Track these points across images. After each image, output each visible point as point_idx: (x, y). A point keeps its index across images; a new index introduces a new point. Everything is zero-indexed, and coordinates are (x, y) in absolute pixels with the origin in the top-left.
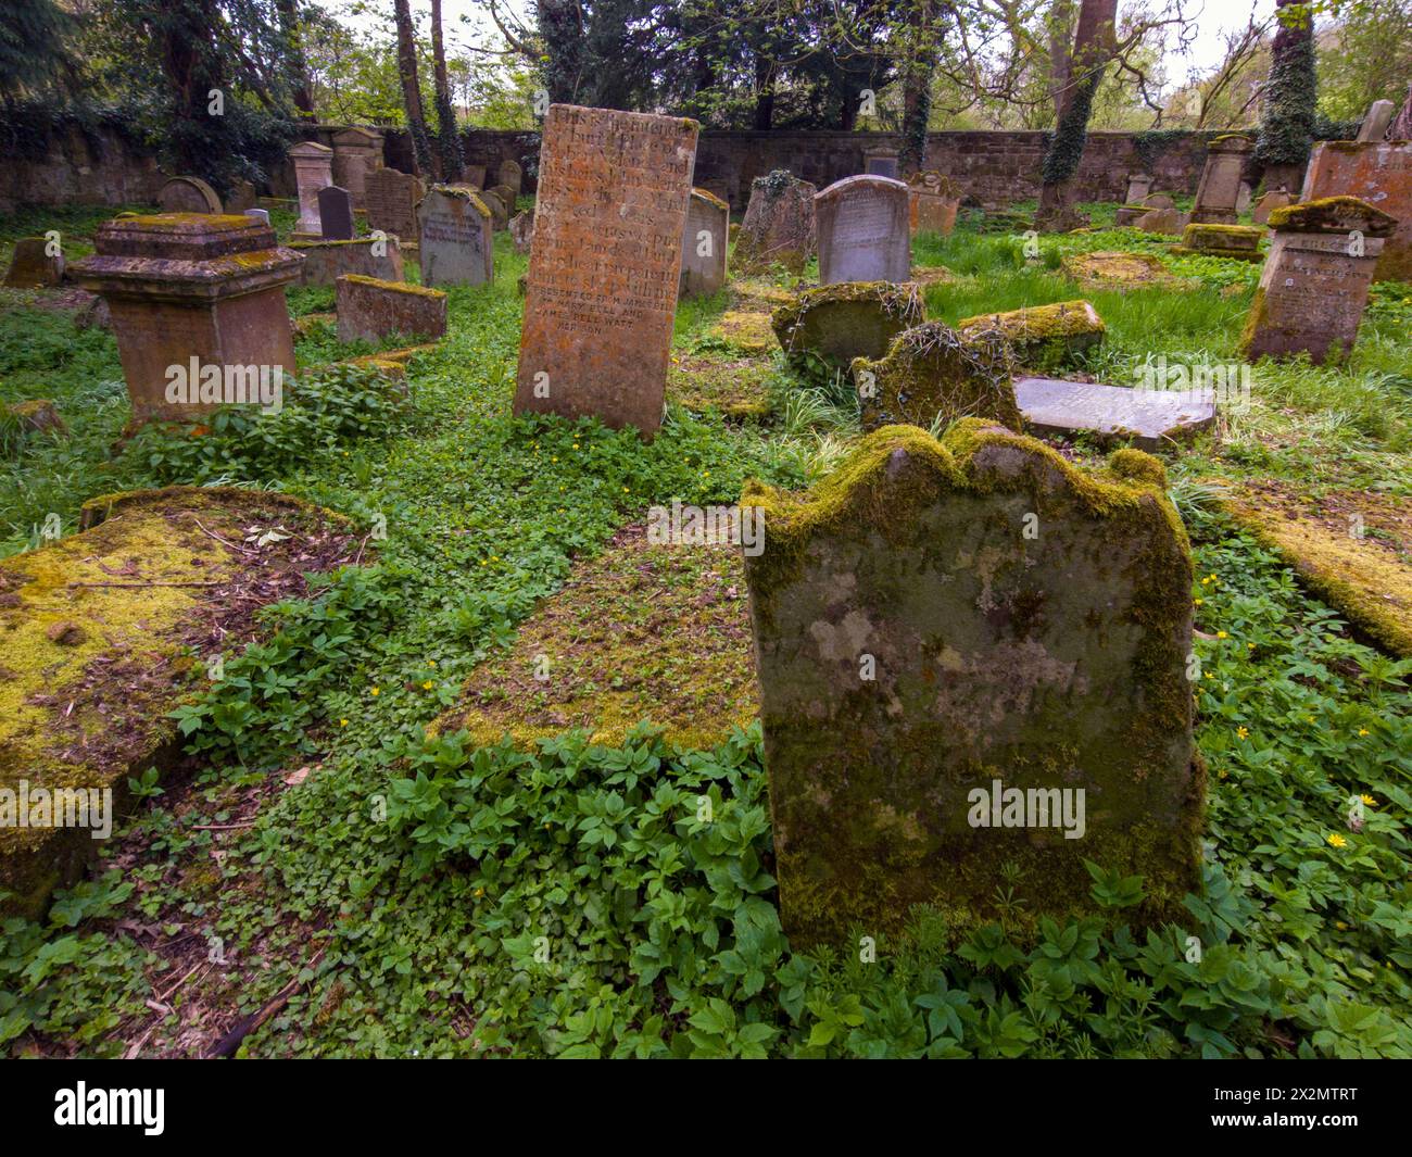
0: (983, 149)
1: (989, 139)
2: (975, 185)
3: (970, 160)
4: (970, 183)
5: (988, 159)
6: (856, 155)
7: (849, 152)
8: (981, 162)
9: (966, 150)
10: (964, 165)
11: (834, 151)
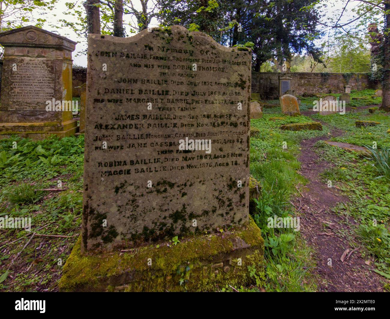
0: (306, 78)
1: (308, 75)
2: (305, 89)
3: (303, 81)
4: (303, 89)
5: (308, 81)
6: (269, 80)
7: (266, 79)
8: (306, 82)
9: (301, 78)
10: (301, 83)
11: (262, 79)
